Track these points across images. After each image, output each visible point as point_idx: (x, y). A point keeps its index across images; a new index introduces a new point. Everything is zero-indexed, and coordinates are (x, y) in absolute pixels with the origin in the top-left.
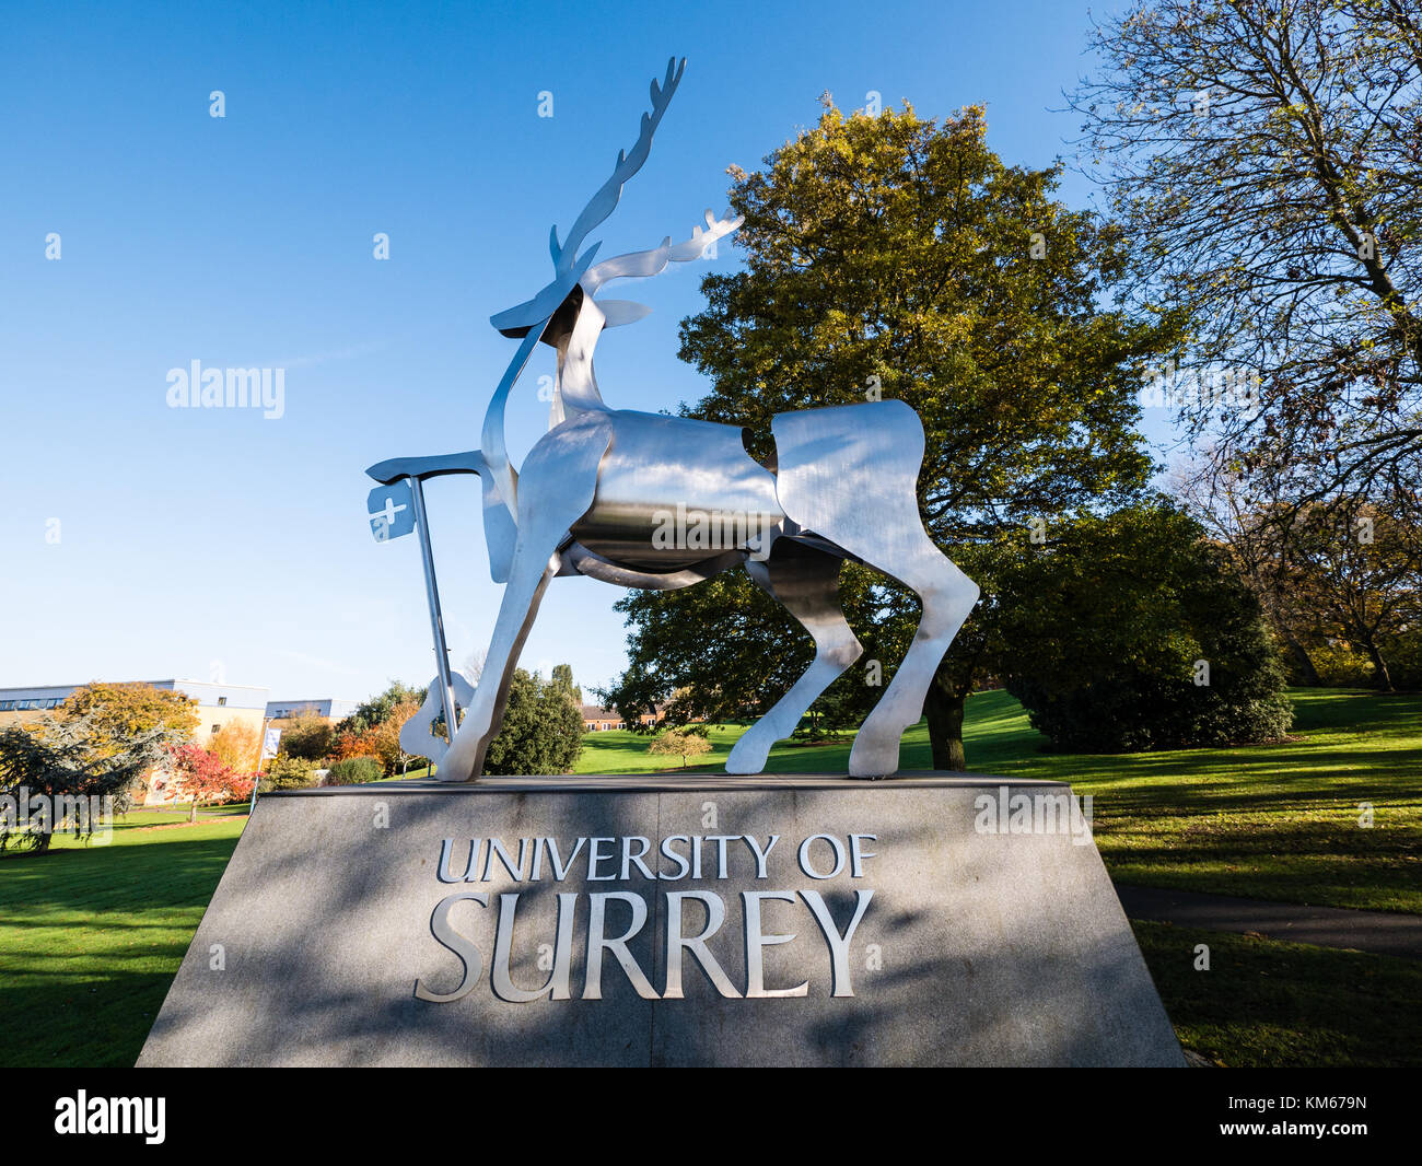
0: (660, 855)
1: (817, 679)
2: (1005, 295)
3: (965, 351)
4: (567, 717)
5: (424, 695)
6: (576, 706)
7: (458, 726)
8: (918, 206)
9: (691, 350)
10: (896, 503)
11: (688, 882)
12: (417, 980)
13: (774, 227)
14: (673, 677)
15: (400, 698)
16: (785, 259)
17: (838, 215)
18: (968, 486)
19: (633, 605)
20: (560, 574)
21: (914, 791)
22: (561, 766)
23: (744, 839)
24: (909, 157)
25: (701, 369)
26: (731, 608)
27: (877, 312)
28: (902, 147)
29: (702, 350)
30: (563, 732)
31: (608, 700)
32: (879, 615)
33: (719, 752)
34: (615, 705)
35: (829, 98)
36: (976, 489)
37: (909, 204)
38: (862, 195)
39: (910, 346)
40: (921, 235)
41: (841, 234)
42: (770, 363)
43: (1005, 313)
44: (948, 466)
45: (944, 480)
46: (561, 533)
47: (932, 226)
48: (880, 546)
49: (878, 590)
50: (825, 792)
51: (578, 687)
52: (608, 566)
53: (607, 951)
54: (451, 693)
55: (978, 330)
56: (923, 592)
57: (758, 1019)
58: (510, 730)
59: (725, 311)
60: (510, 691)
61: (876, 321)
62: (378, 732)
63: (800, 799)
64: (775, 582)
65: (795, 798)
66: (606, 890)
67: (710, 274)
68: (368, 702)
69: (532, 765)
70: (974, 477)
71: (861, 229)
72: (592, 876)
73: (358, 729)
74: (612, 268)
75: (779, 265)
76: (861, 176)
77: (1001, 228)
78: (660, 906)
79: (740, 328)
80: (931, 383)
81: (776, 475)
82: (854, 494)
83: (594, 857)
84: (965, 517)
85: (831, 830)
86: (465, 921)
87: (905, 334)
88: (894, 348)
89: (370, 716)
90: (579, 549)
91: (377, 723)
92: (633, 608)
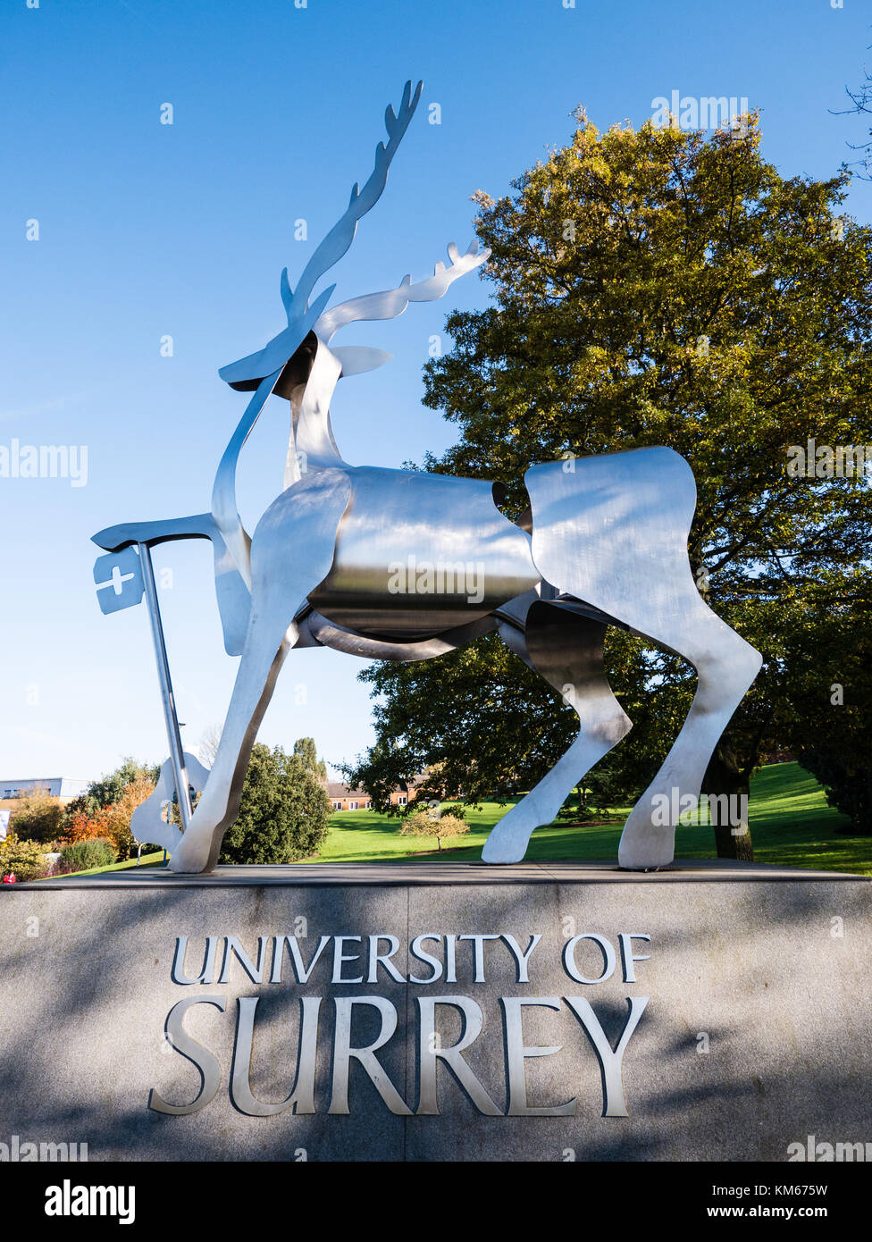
0: (410, 954)
1: (582, 757)
2: (786, 321)
3: (742, 387)
4: (311, 796)
5: (158, 772)
6: (320, 783)
7: (193, 813)
8: (685, 227)
9: (437, 396)
10: (665, 562)
11: (442, 986)
12: (152, 1090)
13: (525, 257)
14: (424, 753)
15: (133, 775)
16: (538, 292)
17: (596, 241)
18: (749, 537)
19: (379, 674)
20: (298, 645)
21: (692, 886)
22: (306, 849)
23: (502, 938)
24: (673, 173)
25: (448, 416)
26: (485, 678)
27: (642, 346)
28: (665, 162)
29: (448, 396)
30: (306, 812)
31: (354, 778)
32: (651, 682)
33: (477, 832)
34: (361, 784)
35: (583, 112)
36: (758, 539)
37: (675, 225)
38: (622, 218)
39: (678, 383)
40: (690, 259)
41: (600, 262)
42: (523, 407)
43: (787, 342)
44: (725, 515)
45: (722, 530)
46: (298, 602)
47: (702, 248)
48: (648, 610)
49: (651, 656)
50: (591, 887)
51: (322, 762)
52: (351, 635)
53: (354, 1061)
54: (184, 778)
55: (755, 363)
56: (698, 661)
57: (521, 1140)
58: (250, 810)
59: (473, 351)
60: (249, 769)
61: (640, 355)
62: (111, 813)
63: (563, 894)
64: (532, 651)
65: (558, 893)
66: (351, 995)
67: (455, 312)
68: (100, 781)
69: (274, 847)
70: (756, 526)
71: (621, 255)
72: (337, 978)
73: (90, 810)
74: (349, 312)
75: (532, 299)
76: (621, 197)
77: (780, 247)
78: (412, 1012)
79: (490, 370)
80: (704, 424)
81: (531, 534)
82: (618, 553)
83: (339, 958)
84: (747, 571)
85: (600, 930)
86: (201, 1025)
87: (674, 369)
88: (662, 386)
89: (103, 795)
90: (318, 618)
91: (109, 803)
92: (380, 677)
